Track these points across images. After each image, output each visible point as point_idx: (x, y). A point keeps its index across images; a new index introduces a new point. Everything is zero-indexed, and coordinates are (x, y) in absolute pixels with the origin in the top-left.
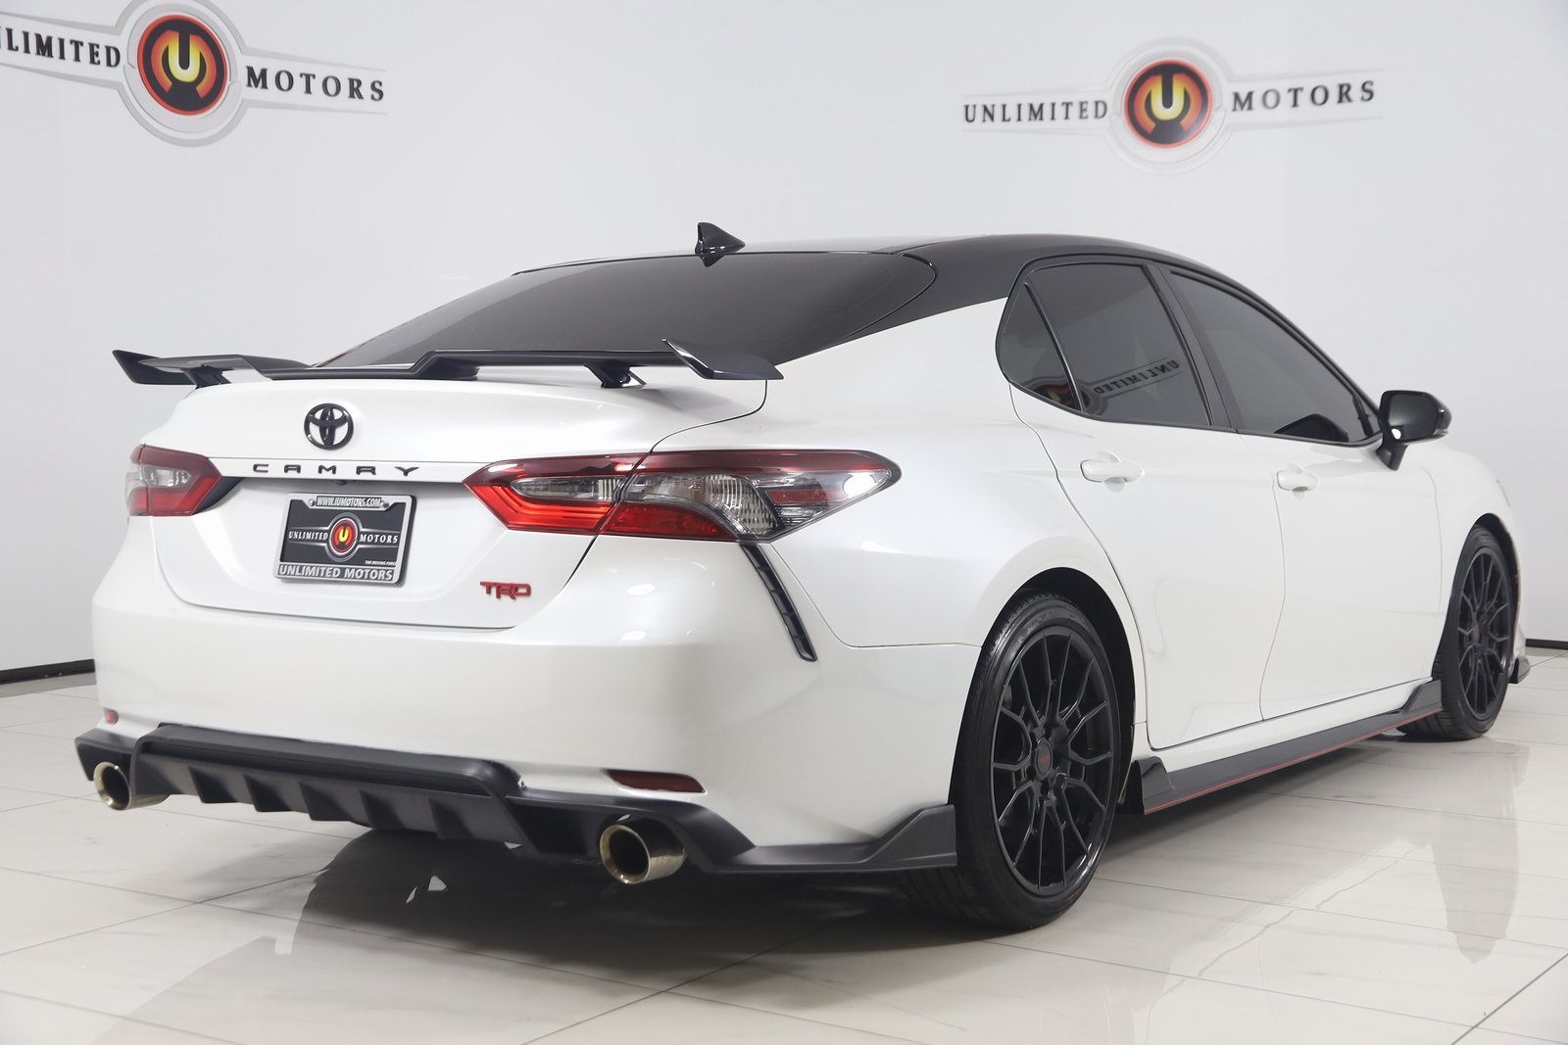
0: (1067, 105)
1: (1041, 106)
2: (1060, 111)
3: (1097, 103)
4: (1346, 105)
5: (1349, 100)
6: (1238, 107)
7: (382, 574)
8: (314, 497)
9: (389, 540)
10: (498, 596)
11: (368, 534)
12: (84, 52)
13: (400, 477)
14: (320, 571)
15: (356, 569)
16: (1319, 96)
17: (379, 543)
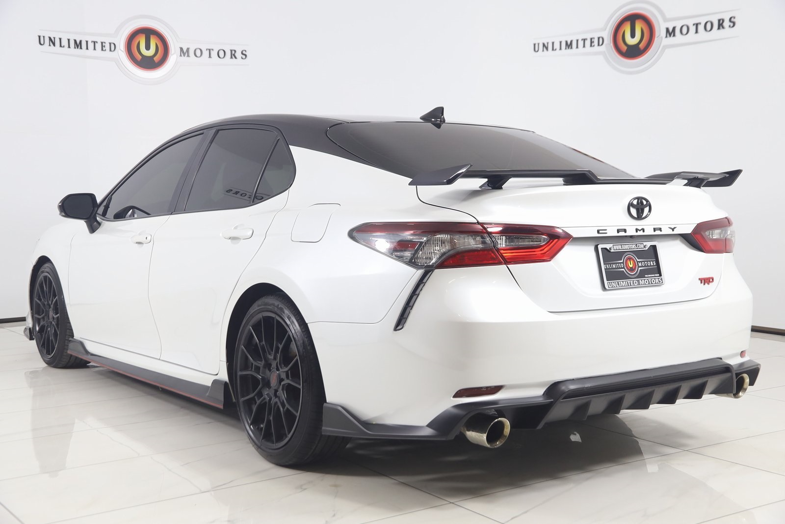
0: (584, 40)
1: (571, 41)
2: (581, 43)
3: (599, 38)
4: (722, 30)
5: (723, 28)
6: (668, 35)
7: (657, 281)
8: (611, 245)
9: (652, 264)
10: (704, 284)
11: (641, 262)
12: (98, 46)
13: (670, 232)
14: (628, 283)
15: (644, 280)
16: (708, 26)
17: (648, 266)
